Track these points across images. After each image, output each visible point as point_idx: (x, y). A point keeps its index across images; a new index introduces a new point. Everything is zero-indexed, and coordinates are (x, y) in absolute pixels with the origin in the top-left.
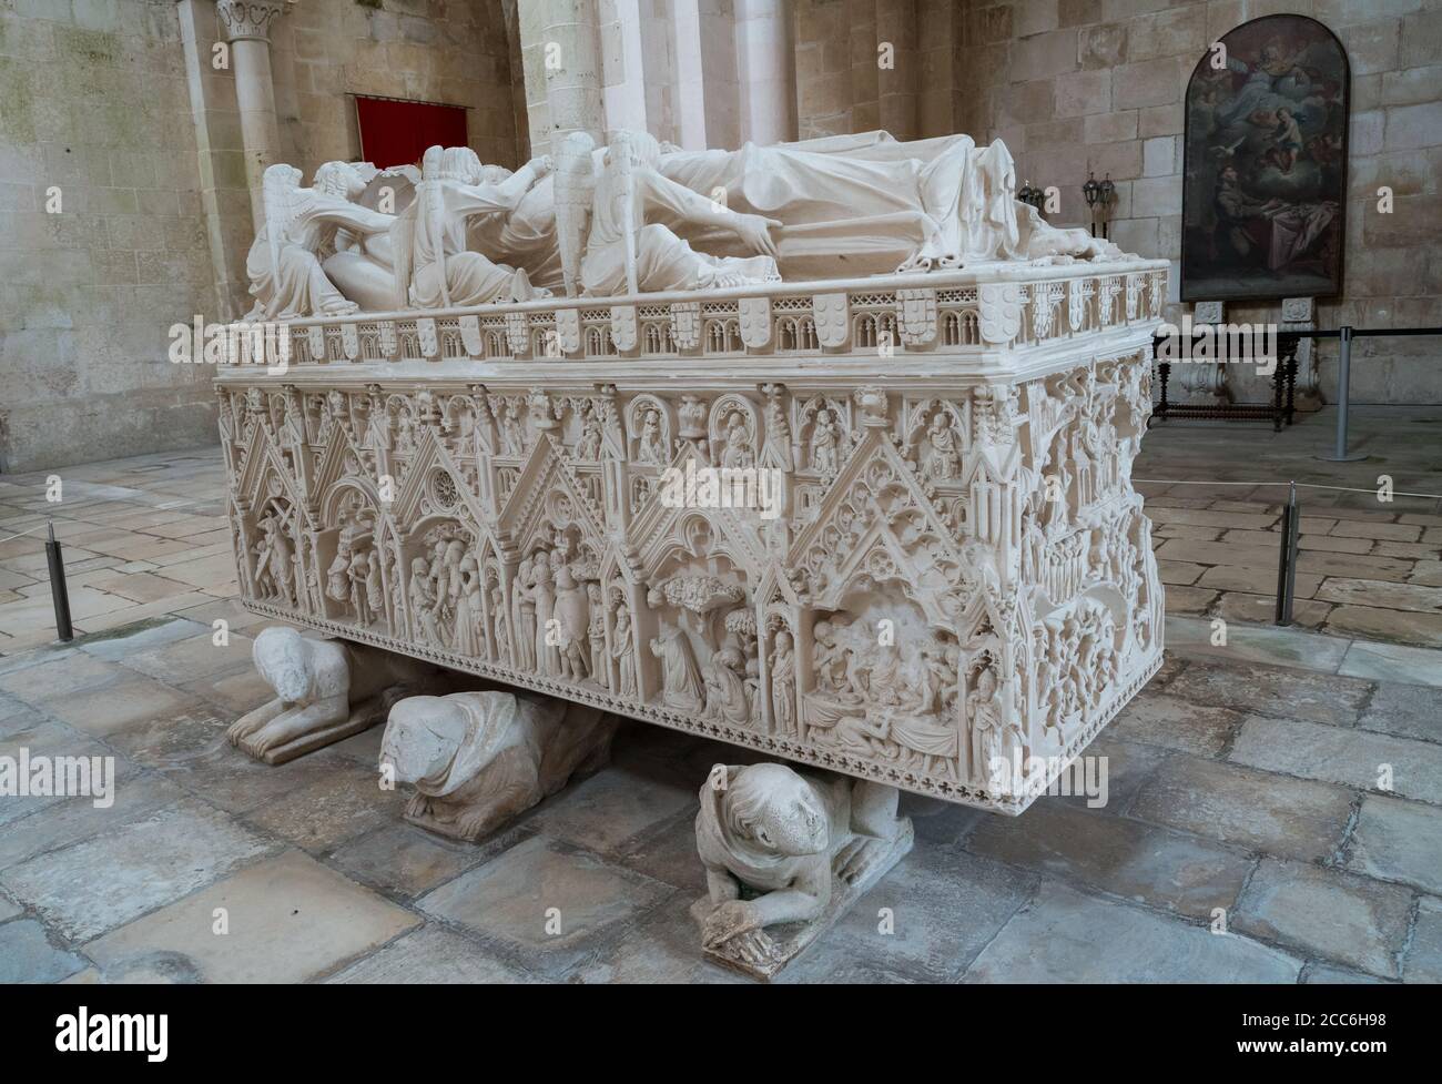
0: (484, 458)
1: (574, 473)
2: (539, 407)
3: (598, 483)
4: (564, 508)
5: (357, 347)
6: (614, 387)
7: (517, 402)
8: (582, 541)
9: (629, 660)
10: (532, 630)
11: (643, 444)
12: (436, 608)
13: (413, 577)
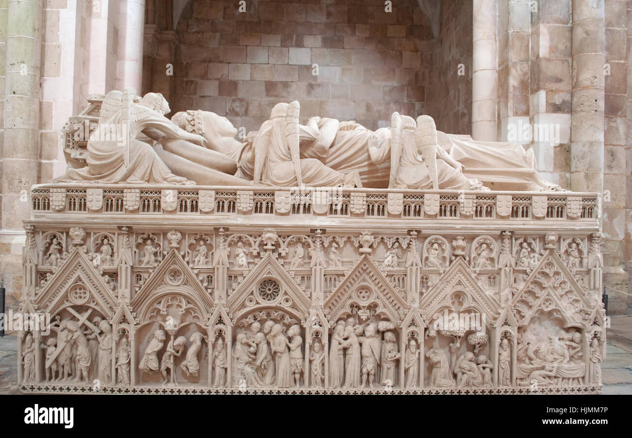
0: (321, 269)
1: (386, 275)
2: (367, 241)
3: (399, 280)
4: (362, 295)
5: (213, 205)
6: (419, 232)
7: (345, 239)
8: (378, 311)
9: (416, 368)
10: (343, 364)
11: (431, 259)
12: (258, 363)
13: (238, 346)
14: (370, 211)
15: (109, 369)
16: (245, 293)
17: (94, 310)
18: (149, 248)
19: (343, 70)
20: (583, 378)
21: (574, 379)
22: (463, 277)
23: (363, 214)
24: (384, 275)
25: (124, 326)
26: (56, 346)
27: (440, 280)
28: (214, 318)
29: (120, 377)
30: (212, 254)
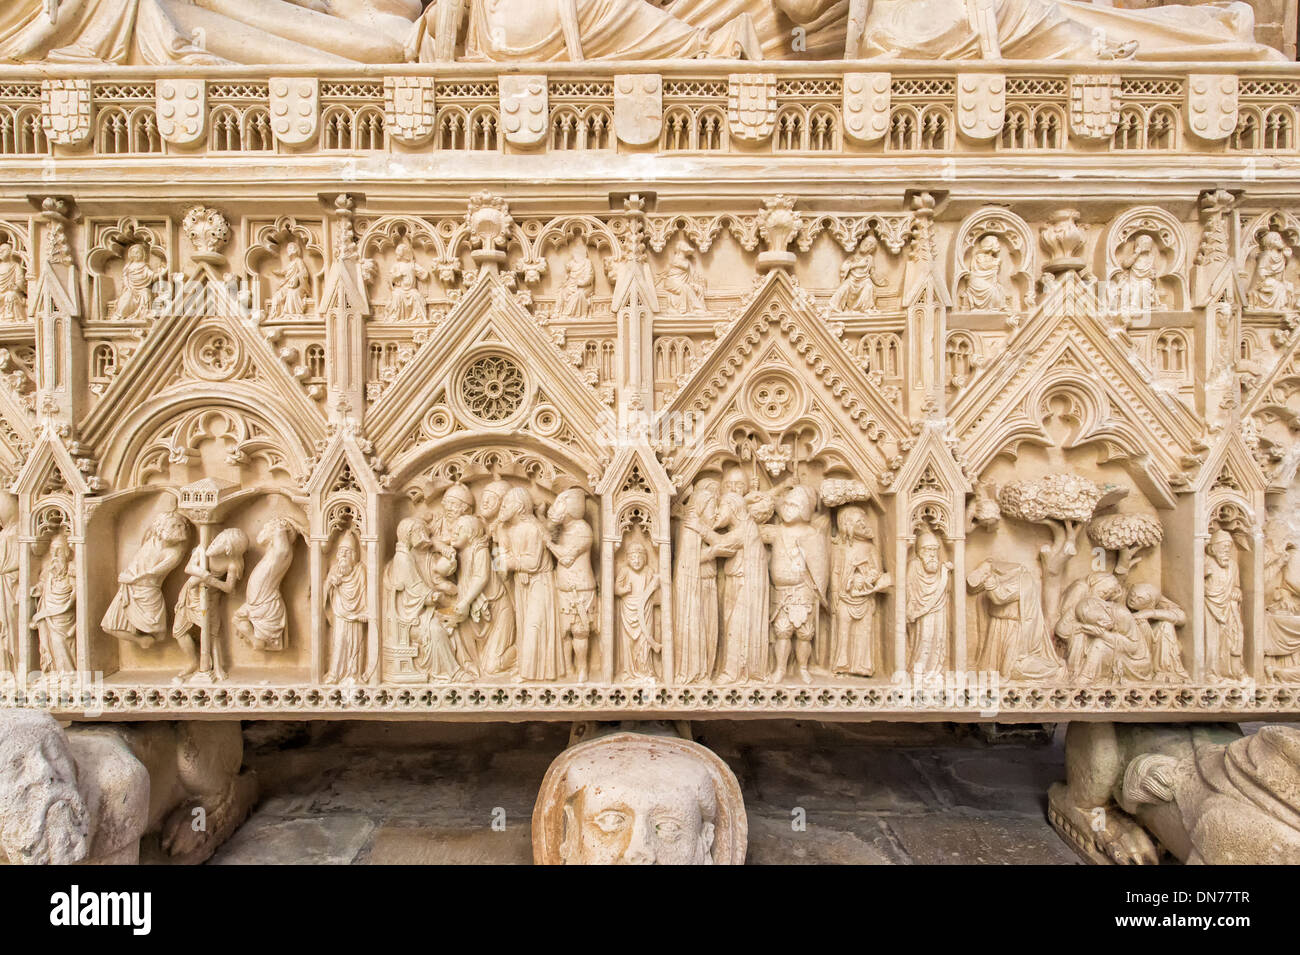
0: (642, 316)
1: (839, 331)
2: (779, 227)
3: (879, 350)
4: (767, 400)
6: (939, 196)
7: (713, 226)
8: (819, 445)
9: (942, 618)
10: (715, 606)
11: (979, 282)
12: (461, 605)
13: (403, 556)
14: (786, 133)
16: (420, 397)
22: (1080, 339)
23: (766, 143)
24: (834, 333)
25: (55, 500)
27: (1008, 349)
29: (45, 655)
30: (321, 278)
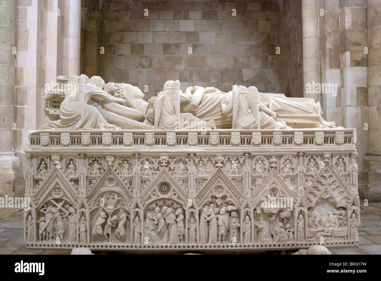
0: (194, 176)
1: (231, 179)
2: (220, 160)
3: (239, 182)
4: (218, 191)
5: (132, 141)
6: (249, 154)
7: (207, 159)
8: (228, 200)
9: (249, 232)
10: (207, 230)
11: (257, 169)
12: (159, 230)
13: (148, 220)
14: (221, 142)
15: (75, 234)
16: (151, 191)
17: (66, 201)
18: (96, 166)
19: (217, 34)
20: (347, 236)
21: (341, 237)
22: (276, 180)
23: (217, 144)
24: (230, 179)
25: (83, 210)
26: (45, 221)
27: (263, 181)
28: (133, 205)
29: (81, 239)
30: (132, 168)
